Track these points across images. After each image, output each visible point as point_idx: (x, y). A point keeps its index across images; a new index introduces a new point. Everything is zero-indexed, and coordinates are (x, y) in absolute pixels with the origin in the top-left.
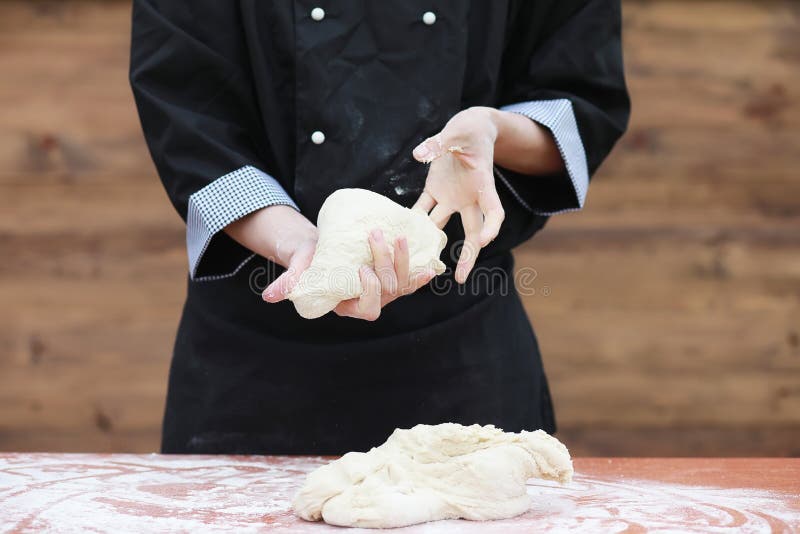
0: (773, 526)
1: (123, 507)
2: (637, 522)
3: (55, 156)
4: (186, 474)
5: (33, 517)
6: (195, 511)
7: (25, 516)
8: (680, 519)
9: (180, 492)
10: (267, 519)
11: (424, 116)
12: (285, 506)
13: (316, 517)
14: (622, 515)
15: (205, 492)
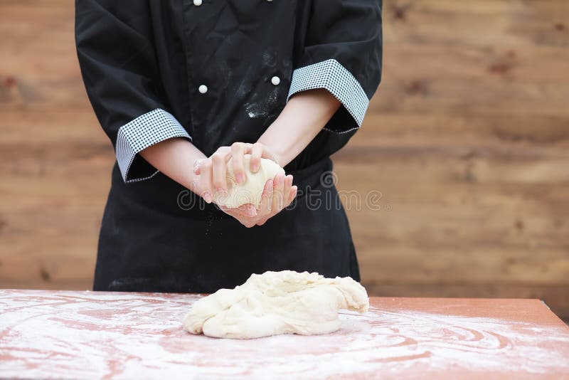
0: (500, 341)
1: (70, 323)
2: (411, 337)
3: (14, 91)
4: (110, 303)
5: (9, 329)
6: (117, 327)
7: (5, 329)
8: (440, 336)
9: (107, 315)
10: (166, 332)
11: (267, 63)
12: (177, 325)
13: (199, 331)
14: (401, 333)
15: (123, 315)
